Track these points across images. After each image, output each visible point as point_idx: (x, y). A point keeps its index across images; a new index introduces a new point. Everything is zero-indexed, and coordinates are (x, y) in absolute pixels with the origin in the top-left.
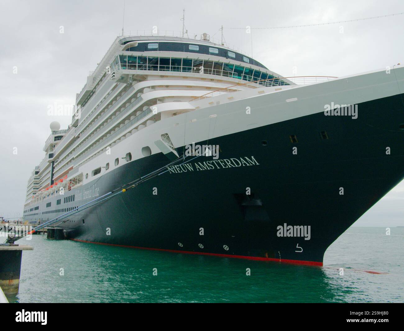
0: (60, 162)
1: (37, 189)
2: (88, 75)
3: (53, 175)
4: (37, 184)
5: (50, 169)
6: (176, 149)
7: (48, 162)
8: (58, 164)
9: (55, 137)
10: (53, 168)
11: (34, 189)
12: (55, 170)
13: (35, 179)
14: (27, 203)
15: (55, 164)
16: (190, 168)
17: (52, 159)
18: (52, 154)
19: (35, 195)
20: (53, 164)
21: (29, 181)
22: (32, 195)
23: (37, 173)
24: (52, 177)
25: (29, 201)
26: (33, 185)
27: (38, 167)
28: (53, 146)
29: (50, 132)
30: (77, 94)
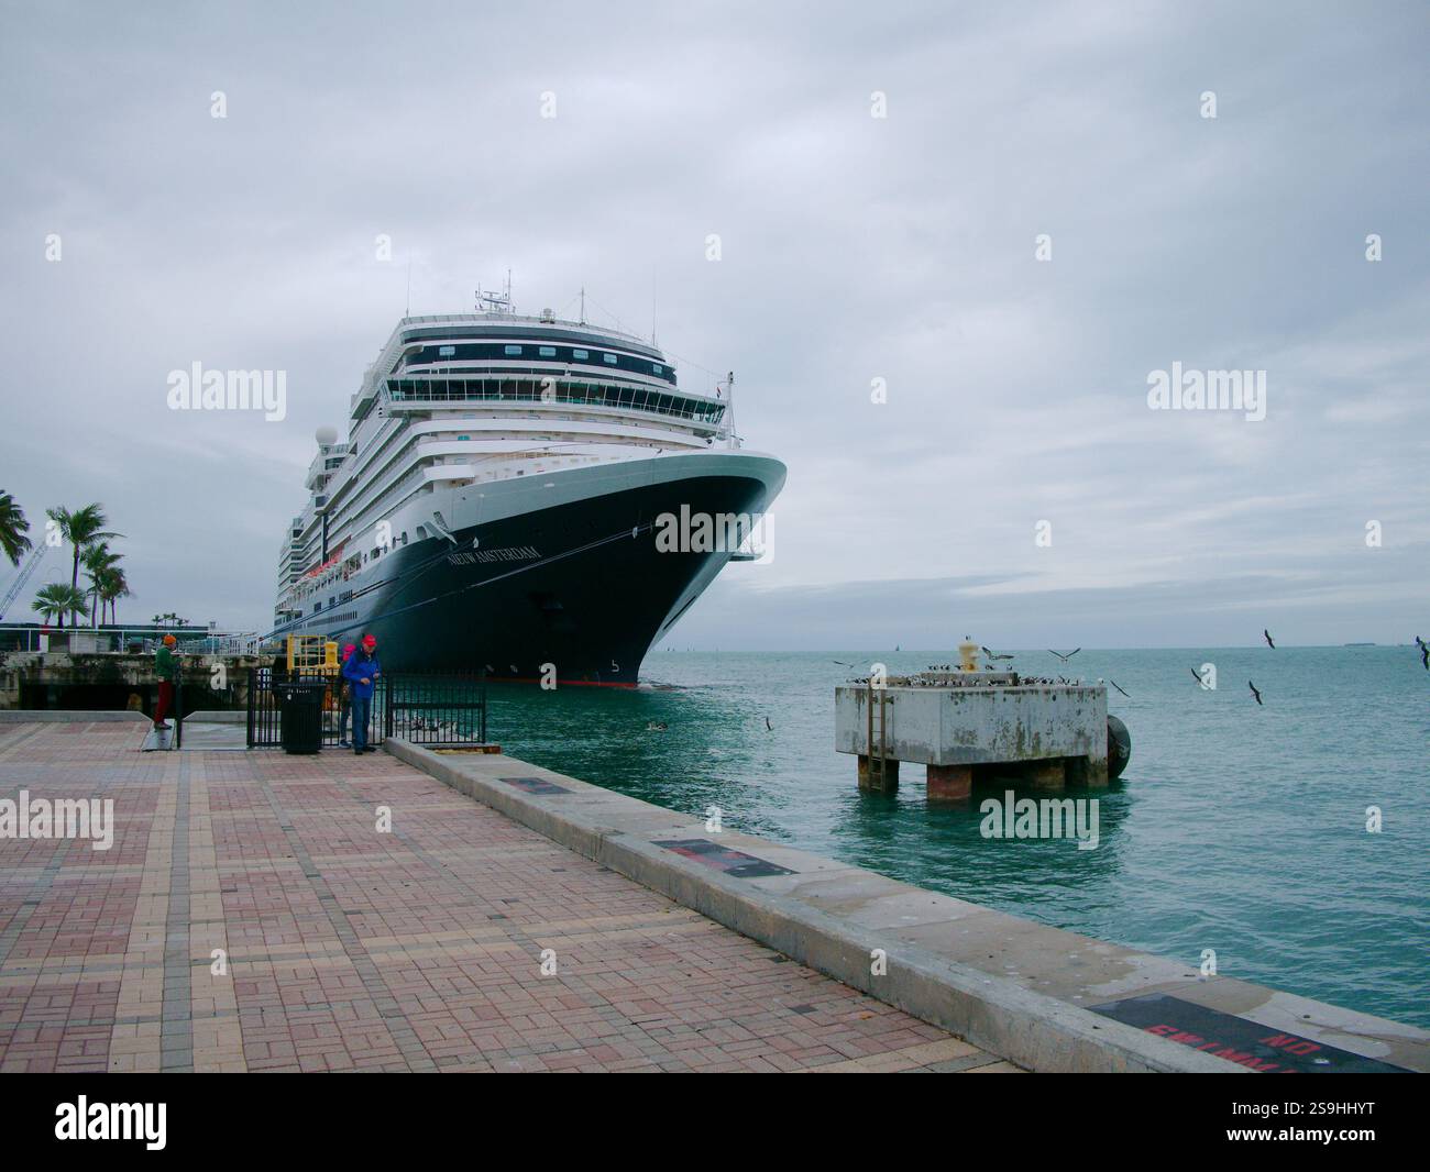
0: (340, 514)
1: (300, 570)
2: (366, 369)
3: (326, 543)
4: (299, 559)
5: (320, 529)
6: (453, 534)
7: (316, 514)
8: (336, 517)
9: (327, 461)
10: (326, 529)
11: (293, 570)
12: (330, 533)
13: (293, 547)
14: (280, 602)
15: (331, 518)
16: (472, 559)
17: (322, 508)
18: (323, 497)
19: (294, 584)
20: (326, 520)
21: (283, 551)
22: (288, 584)
23: (297, 533)
24: (325, 548)
25: (284, 599)
26: (290, 561)
27: (300, 520)
28: (322, 481)
29: (317, 450)
30: (354, 396)
